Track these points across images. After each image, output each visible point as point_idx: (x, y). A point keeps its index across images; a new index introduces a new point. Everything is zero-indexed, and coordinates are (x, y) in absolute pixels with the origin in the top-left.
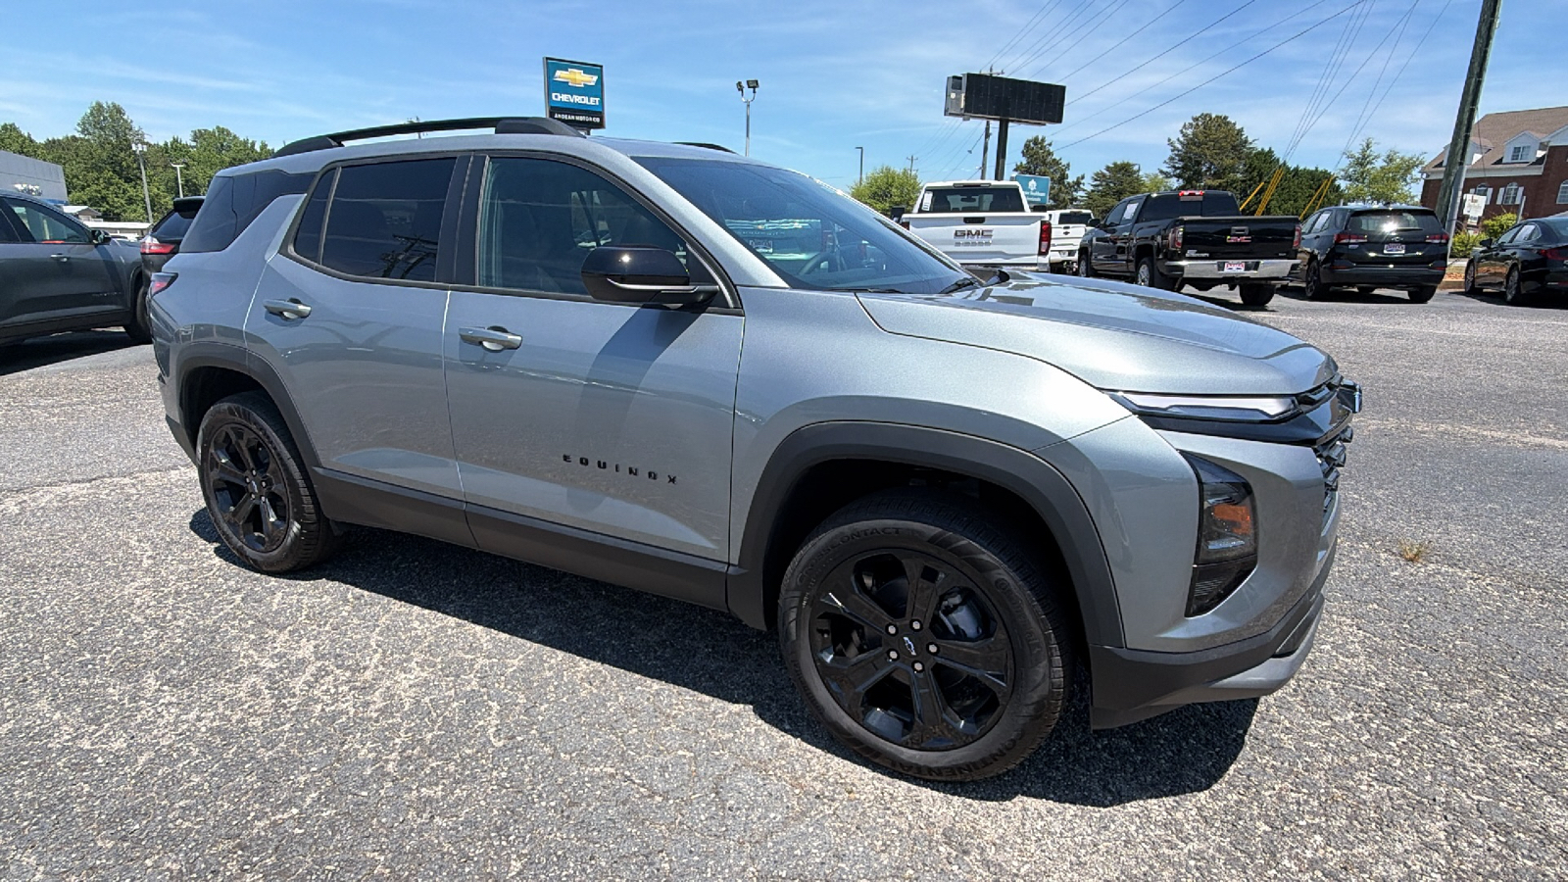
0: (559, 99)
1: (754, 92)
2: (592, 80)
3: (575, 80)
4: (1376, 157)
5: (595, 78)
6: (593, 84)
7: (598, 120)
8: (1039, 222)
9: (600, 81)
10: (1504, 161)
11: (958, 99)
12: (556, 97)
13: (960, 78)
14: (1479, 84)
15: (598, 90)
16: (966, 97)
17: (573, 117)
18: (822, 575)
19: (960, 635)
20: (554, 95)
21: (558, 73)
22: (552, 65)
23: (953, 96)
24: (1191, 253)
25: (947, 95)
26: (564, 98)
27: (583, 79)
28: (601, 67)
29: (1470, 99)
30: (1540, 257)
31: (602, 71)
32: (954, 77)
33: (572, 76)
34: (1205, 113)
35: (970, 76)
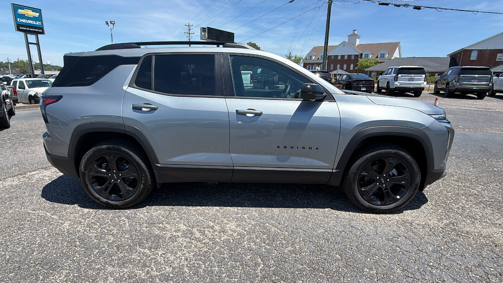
0: (21, 21)
1: (113, 25)
2: (37, 15)
3: (28, 14)
4: (293, 57)
5: (38, 14)
6: (37, 16)
7: (41, 31)
8: (250, 74)
9: (41, 15)
10: (319, 59)
11: (205, 35)
12: (20, 20)
13: (205, 28)
14: (328, 40)
15: (40, 19)
16: (208, 34)
17: (29, 29)
18: (363, 167)
19: (394, 175)
20: (18, 19)
21: (19, 10)
22: (16, 7)
23: (203, 34)
24: (280, 83)
25: (201, 33)
26: (24, 21)
27: (32, 14)
28: (40, 10)
29: (326, 44)
30: (349, 83)
31: (41, 12)
32: (203, 28)
33: (26, 12)
34: (250, 42)
35: (208, 28)
